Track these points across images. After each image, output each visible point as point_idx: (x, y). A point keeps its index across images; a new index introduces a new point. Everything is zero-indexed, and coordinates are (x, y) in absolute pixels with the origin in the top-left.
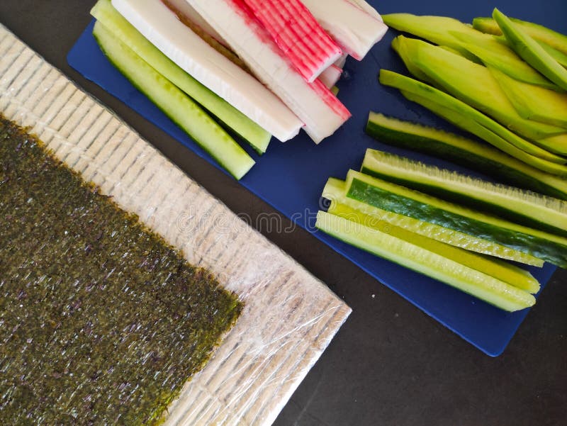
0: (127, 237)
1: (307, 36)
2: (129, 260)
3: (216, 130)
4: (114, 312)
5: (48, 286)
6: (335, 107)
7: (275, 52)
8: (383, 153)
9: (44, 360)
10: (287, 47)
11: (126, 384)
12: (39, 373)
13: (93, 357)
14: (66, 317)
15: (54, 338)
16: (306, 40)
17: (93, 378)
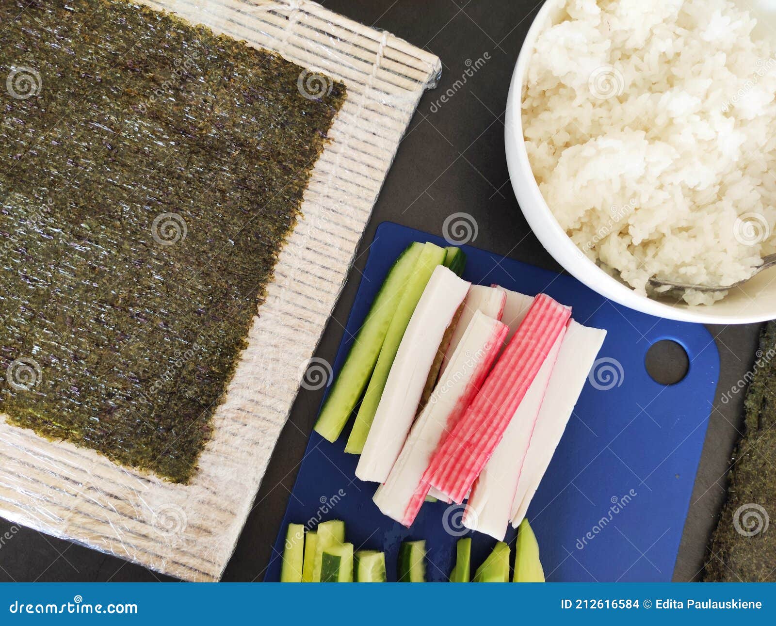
0: (223, 345)
1: (463, 467)
2: (201, 354)
3: (353, 395)
4: (146, 357)
5: (154, 286)
6: (410, 509)
7: (442, 435)
8: (384, 571)
9: (80, 304)
10: (447, 448)
11: (78, 391)
12: (66, 303)
13: (96, 350)
14: (128, 311)
15: (105, 308)
16: (458, 466)
17: (75, 358)
